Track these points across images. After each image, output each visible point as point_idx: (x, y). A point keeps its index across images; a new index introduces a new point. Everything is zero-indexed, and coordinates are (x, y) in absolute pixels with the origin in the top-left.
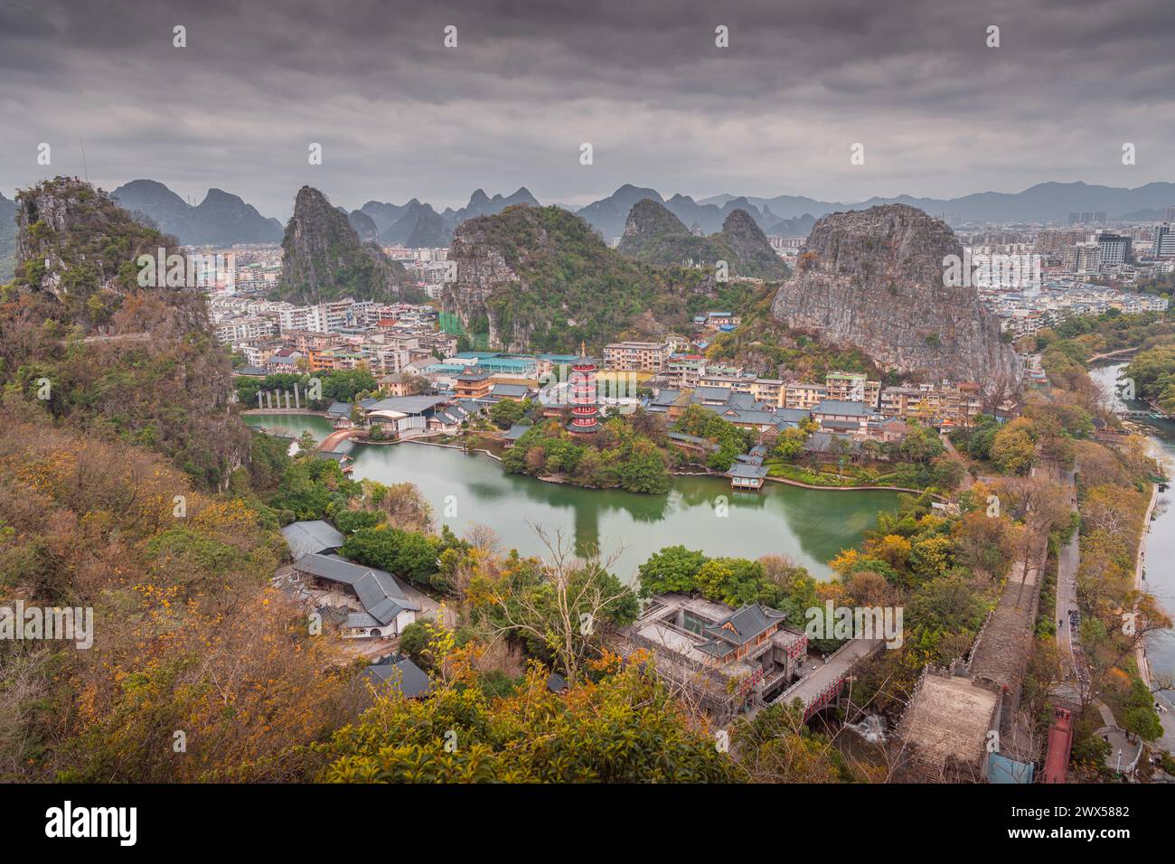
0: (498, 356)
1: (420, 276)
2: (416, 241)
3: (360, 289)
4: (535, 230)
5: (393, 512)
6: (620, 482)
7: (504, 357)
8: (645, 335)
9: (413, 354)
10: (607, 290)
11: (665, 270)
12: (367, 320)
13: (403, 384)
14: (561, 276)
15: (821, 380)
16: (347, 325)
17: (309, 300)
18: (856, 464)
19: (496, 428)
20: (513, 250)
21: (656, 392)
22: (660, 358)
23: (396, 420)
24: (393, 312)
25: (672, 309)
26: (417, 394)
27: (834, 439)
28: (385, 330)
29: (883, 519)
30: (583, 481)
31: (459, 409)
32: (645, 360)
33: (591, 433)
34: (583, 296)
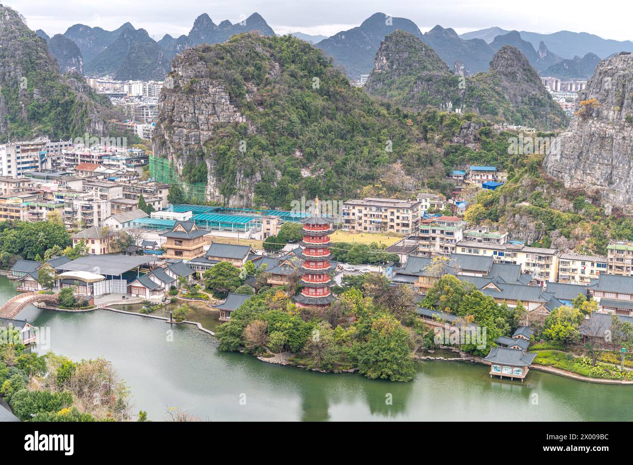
0: (217, 210)
1: (129, 113)
2: (127, 73)
3: (57, 127)
4: (266, 64)
5: (80, 394)
6: (356, 366)
7: (223, 211)
8: (392, 190)
9: (116, 205)
10: (349, 136)
11: (419, 114)
12: (64, 163)
13: (102, 240)
14: (294, 117)
15: (601, 251)
16: (39, 169)
19: (210, 296)
20: (239, 86)
21: (403, 259)
22: (410, 218)
23: (91, 284)
24: (95, 155)
25: (427, 161)
26: (118, 253)
27: (615, 321)
28: (84, 176)
31: (167, 272)
32: (392, 220)
33: (323, 305)
34: (320, 142)
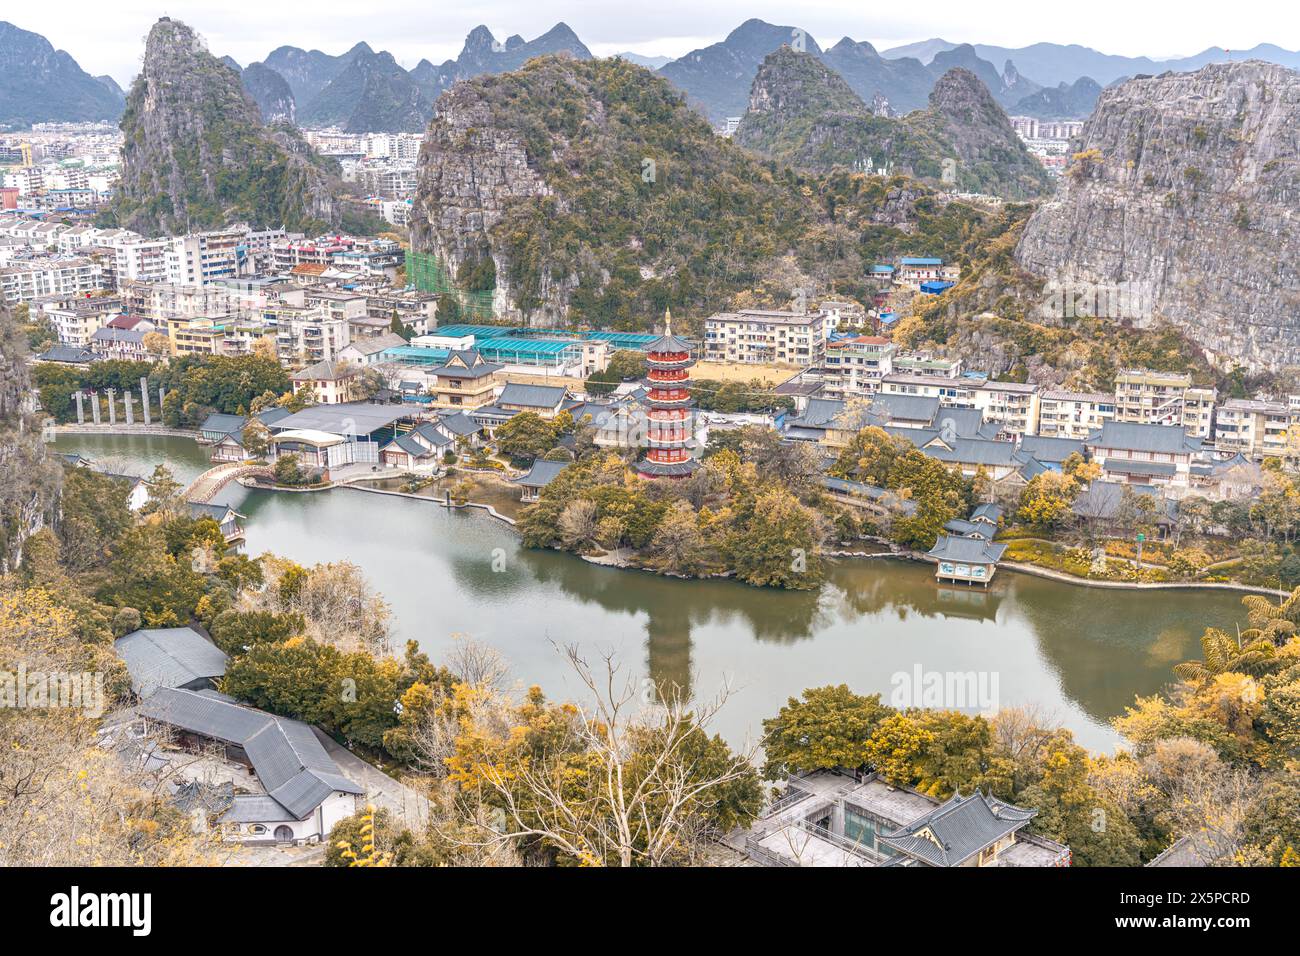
0: (512, 333)
1: (371, 184)
2: (366, 120)
3: (261, 207)
4: (582, 103)
5: (316, 615)
6: (731, 568)
7: (522, 334)
8: (781, 298)
9: (356, 327)
10: (713, 214)
11: (821, 178)
12: (274, 263)
13: (338, 381)
14: (628, 187)
15: (1105, 385)
16: (237, 273)
17: (169, 226)
18: (1167, 542)
19: (506, 464)
20: (542, 140)
21: (801, 403)
22: (810, 341)
23: (324, 449)
24: (321, 250)
25: (833, 251)
26: (362, 402)
27: (1127, 494)
28: (306, 283)
29: (1214, 643)
30: (666, 564)
31: (440, 430)
32: (782, 344)
33: (680, 476)
34: (669, 224)
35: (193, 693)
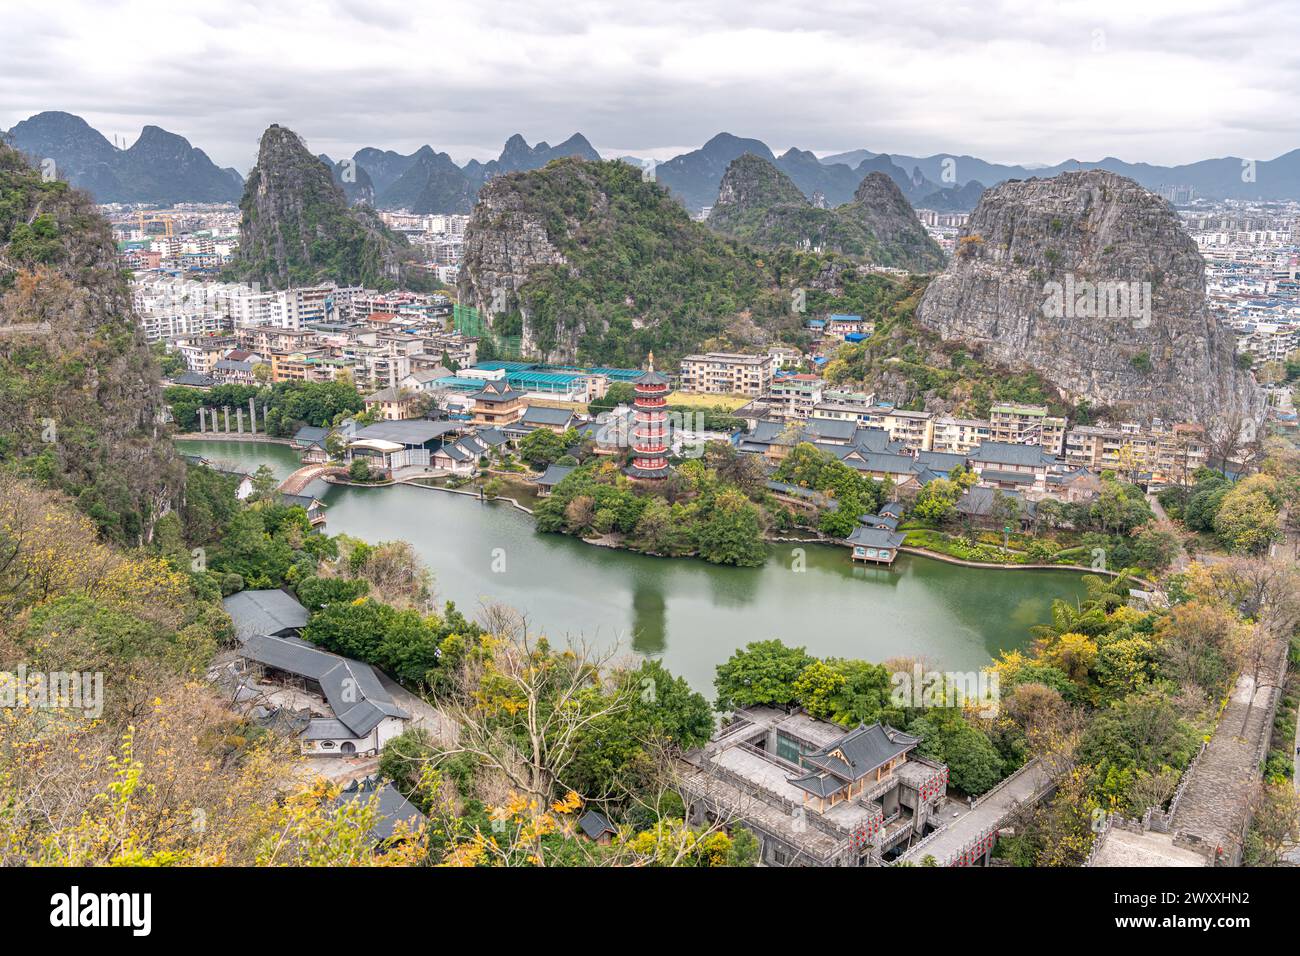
0: (534, 368)
1: (430, 253)
2: (425, 208)
3: (346, 269)
4: (590, 194)
5: (378, 581)
6: (696, 549)
7: (541, 369)
8: (739, 344)
9: (415, 361)
10: (688, 280)
11: (771, 253)
12: (354, 312)
13: (400, 403)
14: (624, 258)
15: (983, 414)
16: (325, 320)
17: (275, 283)
18: (1028, 533)
19: (527, 467)
20: (559, 222)
21: (752, 424)
22: (760, 377)
23: (388, 454)
24: (390, 303)
25: (779, 309)
26: (418, 418)
27: (998, 496)
28: (378, 328)
29: (1060, 611)
30: (644, 546)
31: (477, 441)
32: (739, 379)
33: (658, 479)
34: (654, 287)
35: (281, 640)
